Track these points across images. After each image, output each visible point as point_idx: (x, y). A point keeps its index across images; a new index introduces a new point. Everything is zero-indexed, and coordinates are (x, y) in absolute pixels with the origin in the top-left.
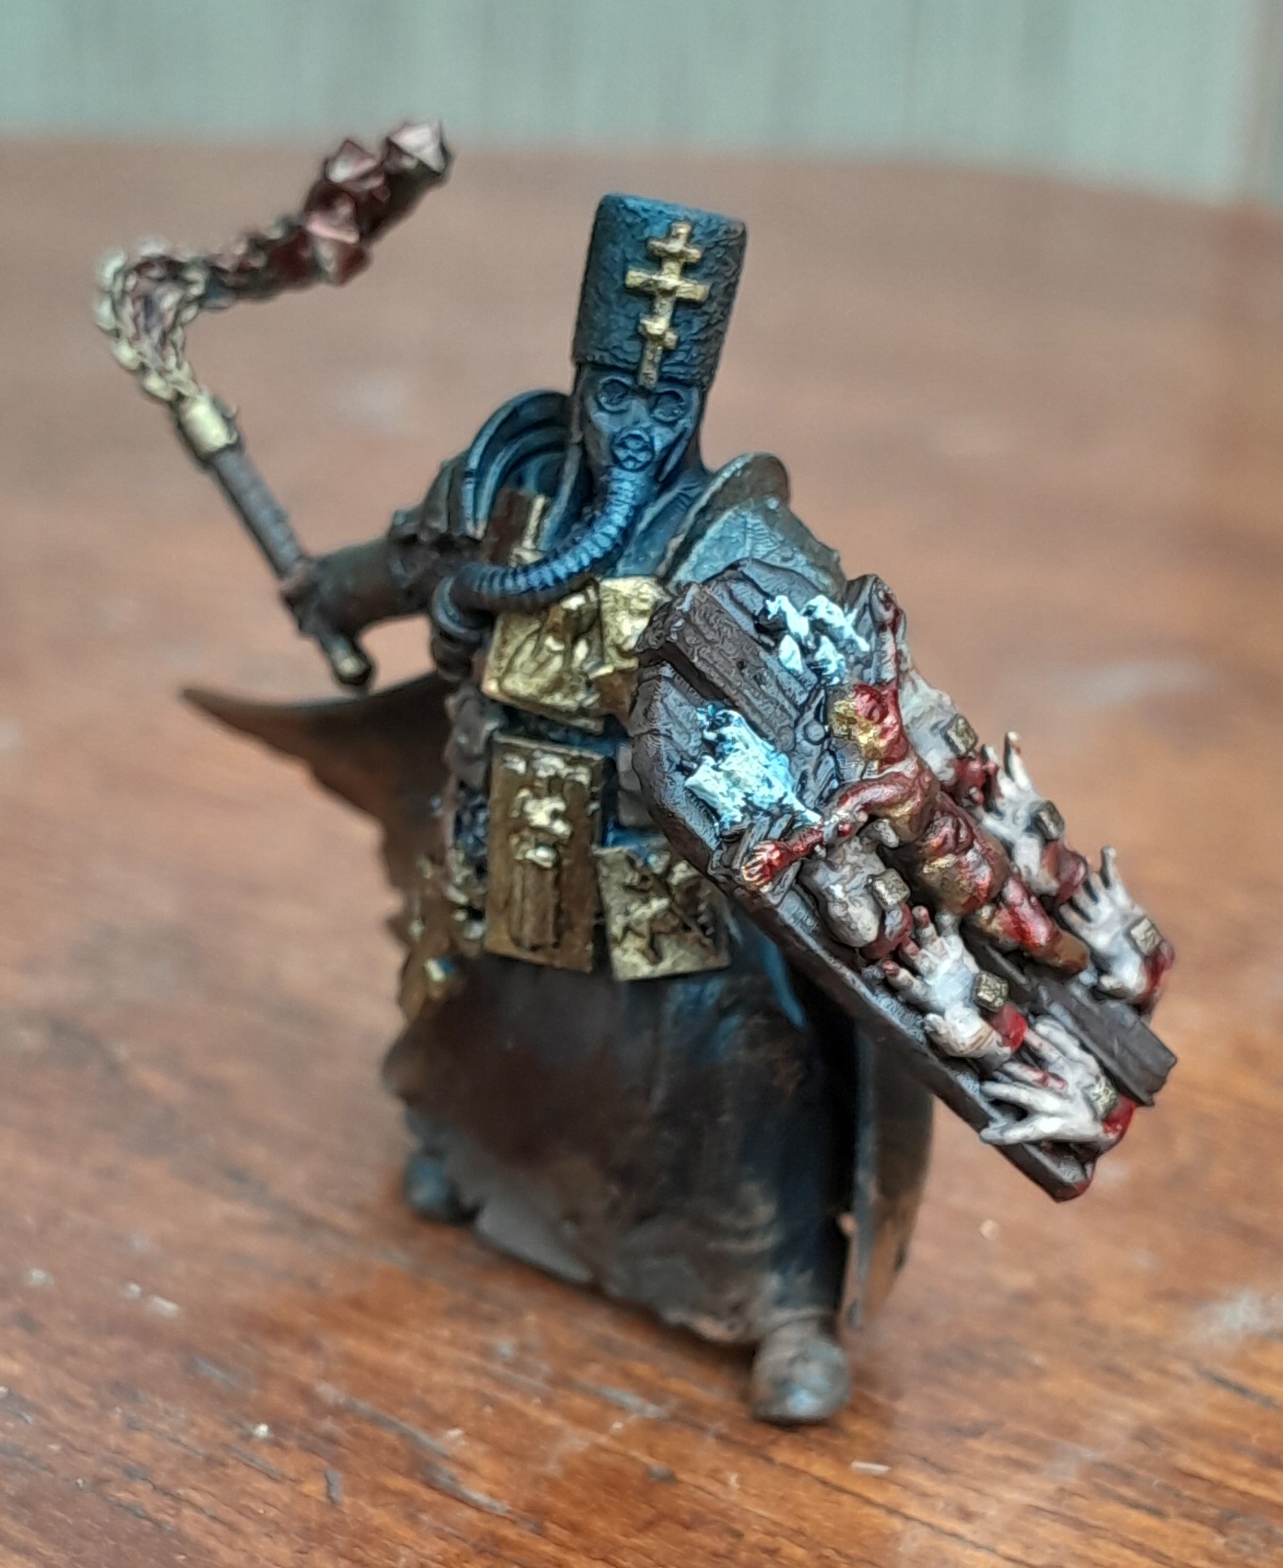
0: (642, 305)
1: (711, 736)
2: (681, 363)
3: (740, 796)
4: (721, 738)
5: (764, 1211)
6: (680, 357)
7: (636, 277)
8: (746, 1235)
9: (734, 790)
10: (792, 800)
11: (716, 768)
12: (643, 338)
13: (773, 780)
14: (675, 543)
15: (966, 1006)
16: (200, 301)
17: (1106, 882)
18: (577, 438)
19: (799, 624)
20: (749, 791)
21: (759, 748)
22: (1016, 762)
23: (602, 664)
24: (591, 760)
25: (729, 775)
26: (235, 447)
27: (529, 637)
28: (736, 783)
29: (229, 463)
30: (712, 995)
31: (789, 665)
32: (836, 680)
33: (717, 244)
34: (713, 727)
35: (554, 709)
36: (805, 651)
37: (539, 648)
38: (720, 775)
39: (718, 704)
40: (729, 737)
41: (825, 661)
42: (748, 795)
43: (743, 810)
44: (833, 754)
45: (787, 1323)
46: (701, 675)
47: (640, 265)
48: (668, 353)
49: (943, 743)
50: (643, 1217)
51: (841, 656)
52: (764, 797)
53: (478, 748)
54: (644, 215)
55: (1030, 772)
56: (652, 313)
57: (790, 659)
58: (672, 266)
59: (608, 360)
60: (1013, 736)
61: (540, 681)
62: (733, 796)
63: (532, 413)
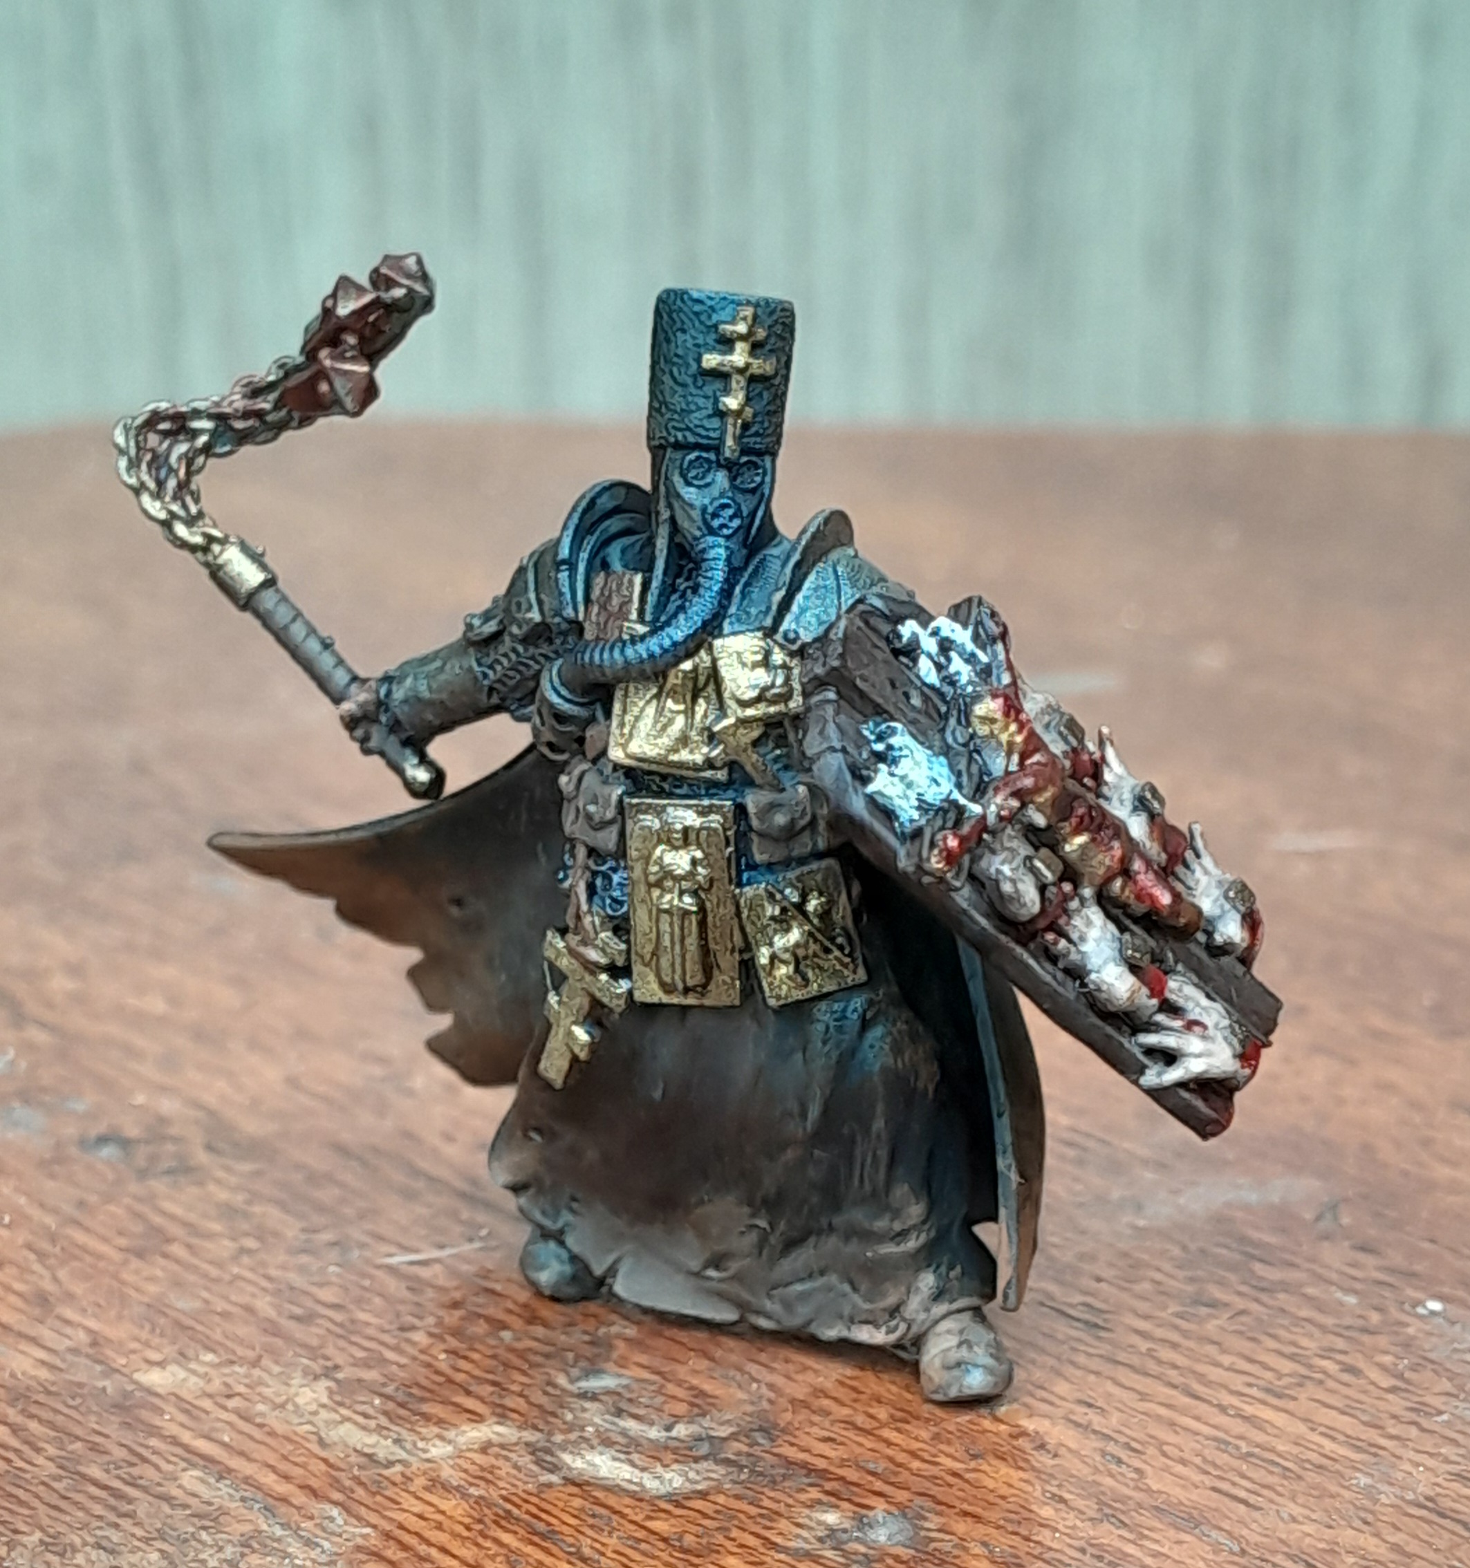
0: (718, 385)
1: (879, 747)
2: (757, 434)
3: (913, 795)
4: (890, 747)
5: (916, 1211)
6: (753, 430)
7: (711, 360)
8: (902, 1235)
9: (909, 792)
10: (956, 795)
11: (892, 775)
12: (721, 414)
13: (939, 780)
14: (779, 596)
15: (1117, 965)
16: (207, 450)
17: (1198, 856)
18: (665, 515)
19: (929, 645)
20: (921, 791)
21: (921, 753)
22: (1110, 754)
23: (725, 716)
24: (722, 807)
25: (903, 778)
26: (270, 583)
27: (648, 702)
28: (909, 785)
29: (268, 600)
30: (855, 1010)
31: (928, 681)
32: (970, 689)
33: (776, 322)
34: (880, 738)
35: (681, 765)
36: (939, 667)
37: (660, 712)
38: (896, 780)
39: (878, 719)
40: (897, 746)
41: (958, 673)
42: (919, 794)
43: (919, 808)
44: (979, 752)
45: (944, 1317)
46: (862, 694)
47: (711, 350)
48: (746, 426)
49: (1059, 738)
50: (790, 1245)
51: (970, 668)
52: (934, 795)
53: (610, 814)
54: (709, 303)
55: (1122, 761)
56: (727, 391)
57: (927, 675)
58: (740, 347)
59: (691, 439)
60: (1105, 730)
61: (665, 741)
62: (906, 797)
63: (605, 503)
